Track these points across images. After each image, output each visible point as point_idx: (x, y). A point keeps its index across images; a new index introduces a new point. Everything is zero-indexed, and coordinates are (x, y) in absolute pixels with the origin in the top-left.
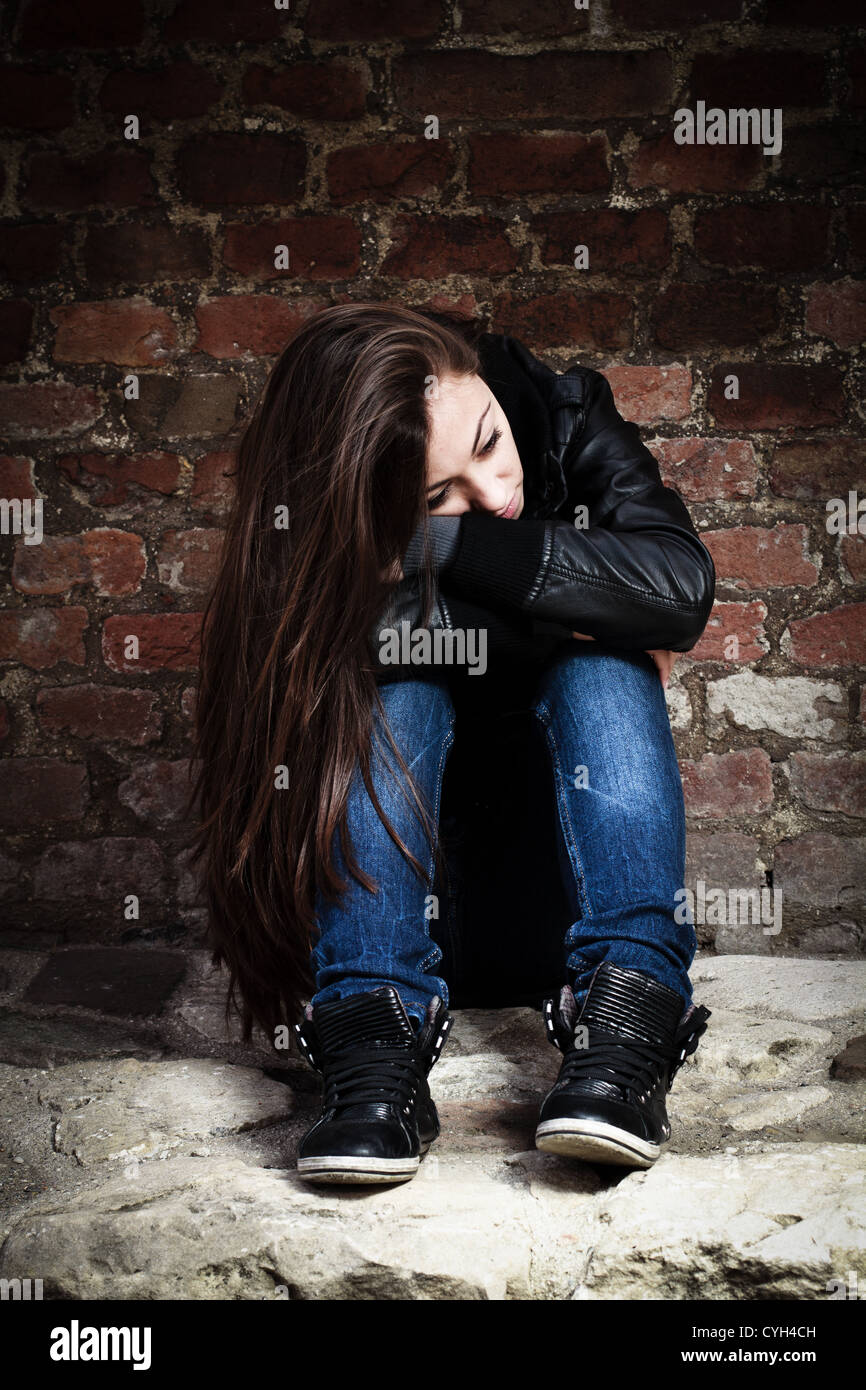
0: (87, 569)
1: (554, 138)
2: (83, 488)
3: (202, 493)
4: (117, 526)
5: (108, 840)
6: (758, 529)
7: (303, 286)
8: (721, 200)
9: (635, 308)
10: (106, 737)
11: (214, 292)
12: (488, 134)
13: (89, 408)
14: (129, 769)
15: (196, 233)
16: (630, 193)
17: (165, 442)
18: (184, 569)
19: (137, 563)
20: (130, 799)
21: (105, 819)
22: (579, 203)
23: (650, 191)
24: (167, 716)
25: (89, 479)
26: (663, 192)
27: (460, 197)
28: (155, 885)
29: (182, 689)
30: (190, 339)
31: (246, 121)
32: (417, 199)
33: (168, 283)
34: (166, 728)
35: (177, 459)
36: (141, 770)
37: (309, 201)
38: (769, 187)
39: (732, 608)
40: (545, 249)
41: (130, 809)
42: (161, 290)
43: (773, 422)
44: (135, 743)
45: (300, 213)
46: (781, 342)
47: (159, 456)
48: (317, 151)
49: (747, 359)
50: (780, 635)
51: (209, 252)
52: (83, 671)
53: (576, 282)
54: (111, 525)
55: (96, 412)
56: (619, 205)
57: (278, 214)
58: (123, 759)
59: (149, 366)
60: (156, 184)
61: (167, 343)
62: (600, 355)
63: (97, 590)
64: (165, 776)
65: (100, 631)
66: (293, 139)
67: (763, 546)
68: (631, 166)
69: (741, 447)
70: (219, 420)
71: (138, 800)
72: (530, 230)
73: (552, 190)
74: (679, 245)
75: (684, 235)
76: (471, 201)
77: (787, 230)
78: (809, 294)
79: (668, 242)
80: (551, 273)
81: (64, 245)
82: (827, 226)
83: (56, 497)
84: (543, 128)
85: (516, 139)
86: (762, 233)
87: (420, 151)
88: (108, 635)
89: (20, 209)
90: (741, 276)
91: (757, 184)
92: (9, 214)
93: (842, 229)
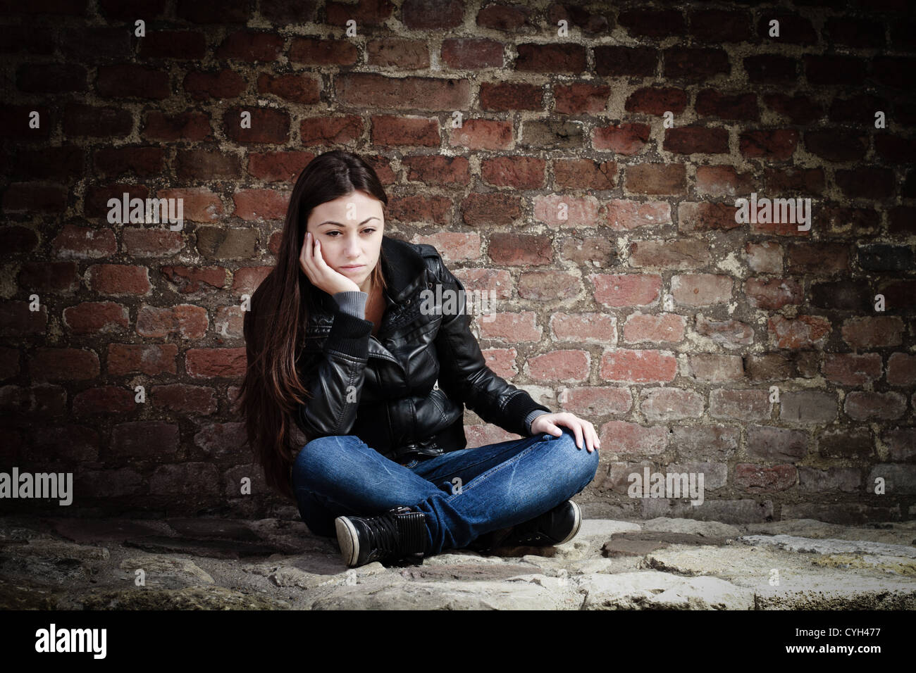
0: (178, 325)
1: (413, 119)
2: (175, 283)
3: (239, 288)
4: (192, 303)
5: (189, 463)
6: (512, 313)
7: (289, 186)
8: (494, 154)
9: (453, 204)
10: (189, 411)
11: (243, 187)
12: (381, 115)
13: (178, 242)
14: (199, 428)
15: (234, 157)
16: (450, 148)
17: (218, 261)
18: (229, 326)
19: (204, 322)
20: (200, 443)
21: (188, 453)
22: (426, 151)
23: (460, 147)
24: (220, 401)
25: (178, 279)
26: (466, 148)
27: (366, 145)
28: (214, 486)
29: (228, 387)
30: (231, 210)
31: (259, 101)
32: (345, 146)
33: (219, 181)
34: (219, 407)
35: (224, 270)
36: (207, 428)
37: (291, 143)
38: (516, 149)
39: (501, 351)
40: (409, 173)
41: (201, 448)
42: (215, 184)
43: (520, 262)
44: (204, 414)
45: (287, 149)
46: (522, 224)
47: (215, 268)
48: (295, 119)
49: (506, 231)
50: (523, 365)
51: (241, 166)
52: (175, 377)
53: (424, 190)
54: (189, 302)
55: (181, 245)
56: (445, 154)
57: (276, 149)
58: (197, 422)
59: (209, 223)
60: (213, 131)
61: (218, 211)
62: (436, 227)
63: (182, 335)
64: (219, 431)
65: (184, 356)
66: (284, 112)
67: (515, 321)
68: (450, 135)
69: (504, 273)
70: (246, 251)
71: (205, 443)
72: (402, 163)
73: (413, 145)
74: (474, 175)
75: (476, 170)
76: (372, 148)
77: (525, 170)
78: (536, 201)
79: (468, 173)
80: (412, 185)
81: (164, 159)
82: (543, 169)
83: (160, 287)
84: (408, 114)
85: (395, 119)
86: (514, 171)
87: (347, 122)
88: (189, 359)
89: (141, 138)
90: (504, 191)
91: (511, 147)
92: (135, 141)
93: (551, 171)
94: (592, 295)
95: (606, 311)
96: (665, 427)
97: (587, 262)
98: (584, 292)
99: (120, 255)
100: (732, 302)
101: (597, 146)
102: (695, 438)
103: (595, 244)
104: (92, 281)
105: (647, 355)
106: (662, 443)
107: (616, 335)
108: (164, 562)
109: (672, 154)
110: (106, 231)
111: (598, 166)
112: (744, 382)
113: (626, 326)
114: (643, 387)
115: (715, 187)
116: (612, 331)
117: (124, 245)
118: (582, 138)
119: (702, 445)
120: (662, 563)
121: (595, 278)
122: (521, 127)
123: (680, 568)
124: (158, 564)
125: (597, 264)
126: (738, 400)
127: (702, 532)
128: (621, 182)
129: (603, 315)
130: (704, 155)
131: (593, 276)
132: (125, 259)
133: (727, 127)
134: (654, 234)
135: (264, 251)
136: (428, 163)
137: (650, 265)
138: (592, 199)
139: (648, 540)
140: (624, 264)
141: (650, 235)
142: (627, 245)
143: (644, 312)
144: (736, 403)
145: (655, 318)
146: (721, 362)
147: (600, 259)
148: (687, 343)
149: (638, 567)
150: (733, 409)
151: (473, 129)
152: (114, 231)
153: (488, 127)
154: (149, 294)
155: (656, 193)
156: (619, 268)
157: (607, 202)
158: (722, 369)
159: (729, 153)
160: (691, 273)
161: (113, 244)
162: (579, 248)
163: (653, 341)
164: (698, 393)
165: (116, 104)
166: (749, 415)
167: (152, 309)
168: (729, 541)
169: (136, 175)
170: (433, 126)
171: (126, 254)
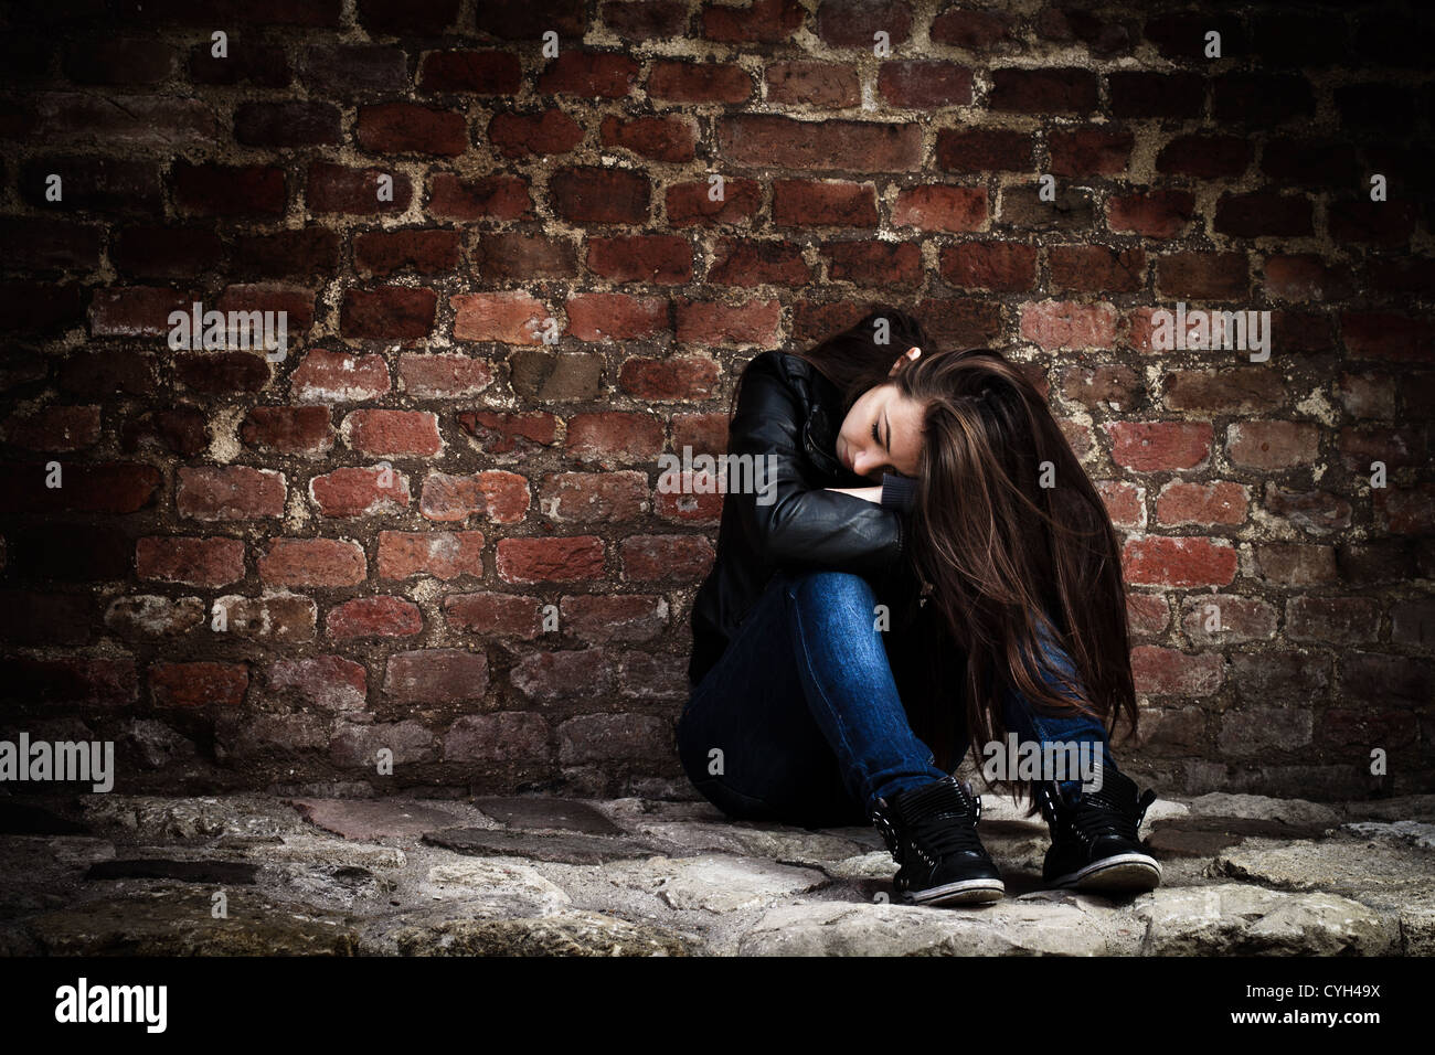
0: (483, 503)
1: (836, 185)
2: (478, 439)
3: (574, 445)
4: (505, 469)
5: (503, 714)
7: (649, 288)
8: (959, 238)
10: (502, 633)
11: (580, 290)
12: (788, 179)
13: (483, 375)
14: (518, 660)
15: (566, 245)
16: (893, 229)
17: (544, 405)
18: (561, 503)
19: (523, 498)
20: (520, 682)
21: (501, 698)
22: (856, 234)
23: (907, 228)
25: (483, 432)
26: (916, 230)
27: (766, 226)
28: (541, 749)
29: (560, 596)
30: (562, 325)
31: (604, 158)
32: (734, 226)
33: (544, 281)
35: (554, 418)
36: (529, 659)
37: (653, 223)
38: (992, 230)
40: (831, 268)
41: (520, 690)
42: (538, 286)
44: (526, 638)
45: (646, 232)
46: (1003, 345)
47: (540, 415)
48: (658, 185)
51: (577, 258)
52: (480, 581)
53: (854, 294)
54: (500, 467)
55: (487, 379)
56: (885, 238)
57: (629, 232)
58: (515, 651)
59: (529, 345)
60: (534, 204)
61: (543, 328)
63: (490, 518)
64: (548, 664)
65: (494, 550)
66: (640, 174)
68: (893, 209)
70: (586, 388)
71: (527, 683)
72: (819, 253)
73: (836, 224)
74: (929, 270)
75: (933, 263)
76: (775, 229)
77: (1006, 262)
78: (1022, 310)
79: (921, 267)
80: (837, 286)
81: (460, 247)
82: (1034, 260)
83: (457, 445)
84: (828, 177)
85: (809, 184)
86: (989, 264)
87: (736, 190)
88: (501, 553)
89: (426, 217)
90: (975, 295)
91: (985, 227)
92: (415, 220)
93: (1045, 263)
94: (1109, 453)
95: (1129, 478)
96: (1220, 655)
97: (1100, 404)
98: (1097, 449)
99: (396, 394)
100: (1319, 465)
101: (1114, 226)
102: (1264, 672)
103: (1112, 375)
104: (354, 435)
105: (1192, 545)
106: (1214, 679)
107: (1145, 514)
108: (492, 870)
109: (1227, 238)
110: (373, 359)
111: (1115, 255)
112: (1338, 585)
113: (1159, 501)
114: (1186, 593)
115: (1292, 287)
116: (1139, 508)
117: (400, 380)
118: (1092, 214)
119: (1275, 682)
120: (1244, 869)
121: (1113, 428)
122: (1000, 197)
123: (1271, 877)
124: (485, 874)
125: (1116, 406)
126: (1328, 613)
127: (1281, 814)
128: (1150, 281)
129: (1125, 484)
130: (1275, 238)
131: (1109, 424)
132: (403, 401)
133: (1311, 196)
134: (1201, 360)
135: (612, 389)
136: (860, 253)
137: (1195, 407)
138: (1108, 307)
139: (1209, 831)
140: (1156, 407)
141: (1194, 361)
142: (1161, 378)
143: (1187, 478)
144: (1326, 617)
145: (1204, 488)
146: (1302, 556)
147: (1119, 399)
148: (1252, 527)
149: (1205, 875)
150: (1321, 627)
151: (928, 199)
152: (386, 359)
153: (949, 197)
154: (439, 455)
155: (1205, 298)
156: (1149, 412)
157: (1130, 311)
158: (1304, 565)
159: (1313, 236)
160: (1257, 420)
161: (384, 378)
162: (1089, 381)
163: (1201, 524)
164: (1269, 602)
165: (387, 163)
166: (1345, 636)
167: (443, 477)
168: (1329, 831)
169: (419, 273)
170: (867, 195)
171: (404, 394)
